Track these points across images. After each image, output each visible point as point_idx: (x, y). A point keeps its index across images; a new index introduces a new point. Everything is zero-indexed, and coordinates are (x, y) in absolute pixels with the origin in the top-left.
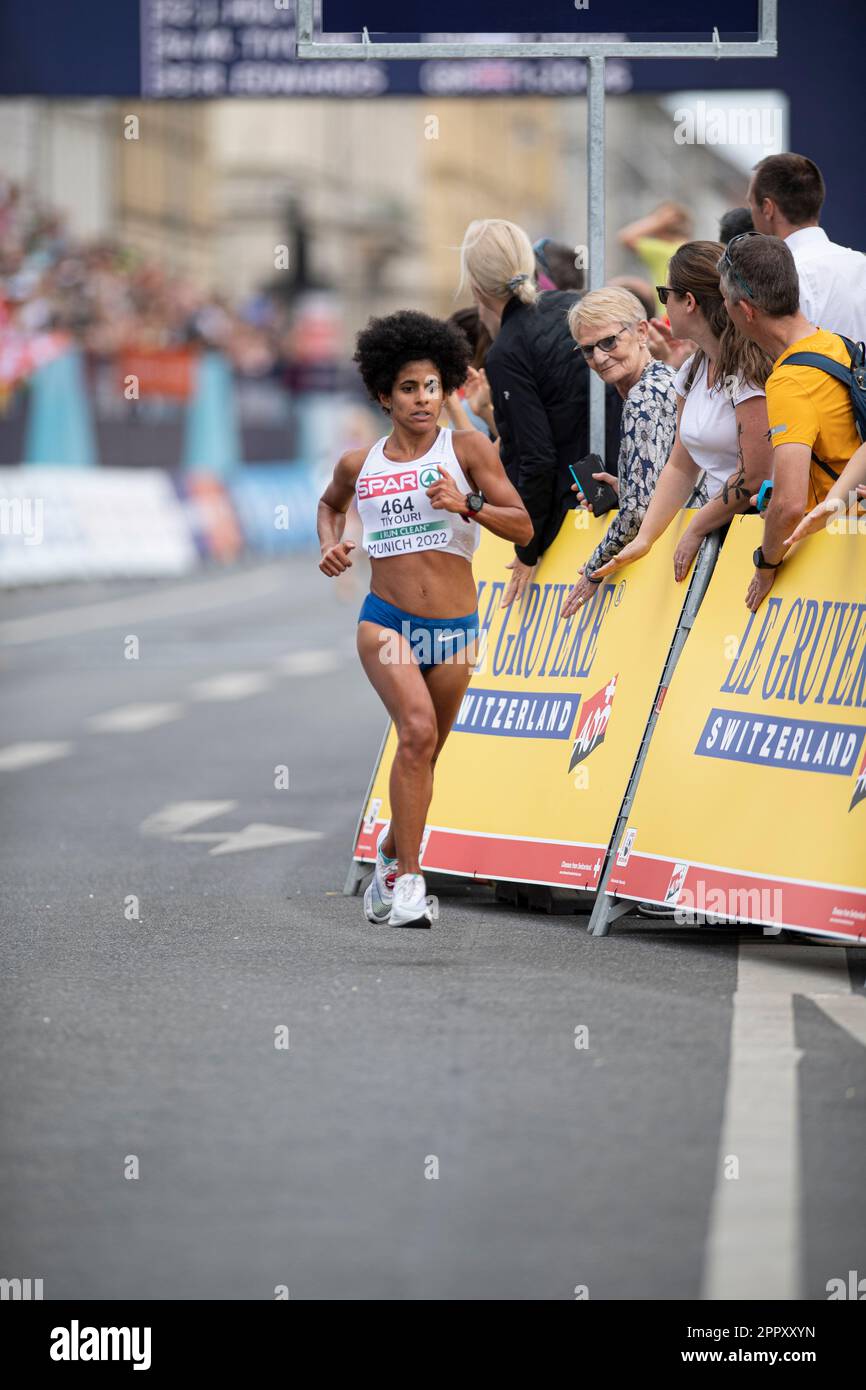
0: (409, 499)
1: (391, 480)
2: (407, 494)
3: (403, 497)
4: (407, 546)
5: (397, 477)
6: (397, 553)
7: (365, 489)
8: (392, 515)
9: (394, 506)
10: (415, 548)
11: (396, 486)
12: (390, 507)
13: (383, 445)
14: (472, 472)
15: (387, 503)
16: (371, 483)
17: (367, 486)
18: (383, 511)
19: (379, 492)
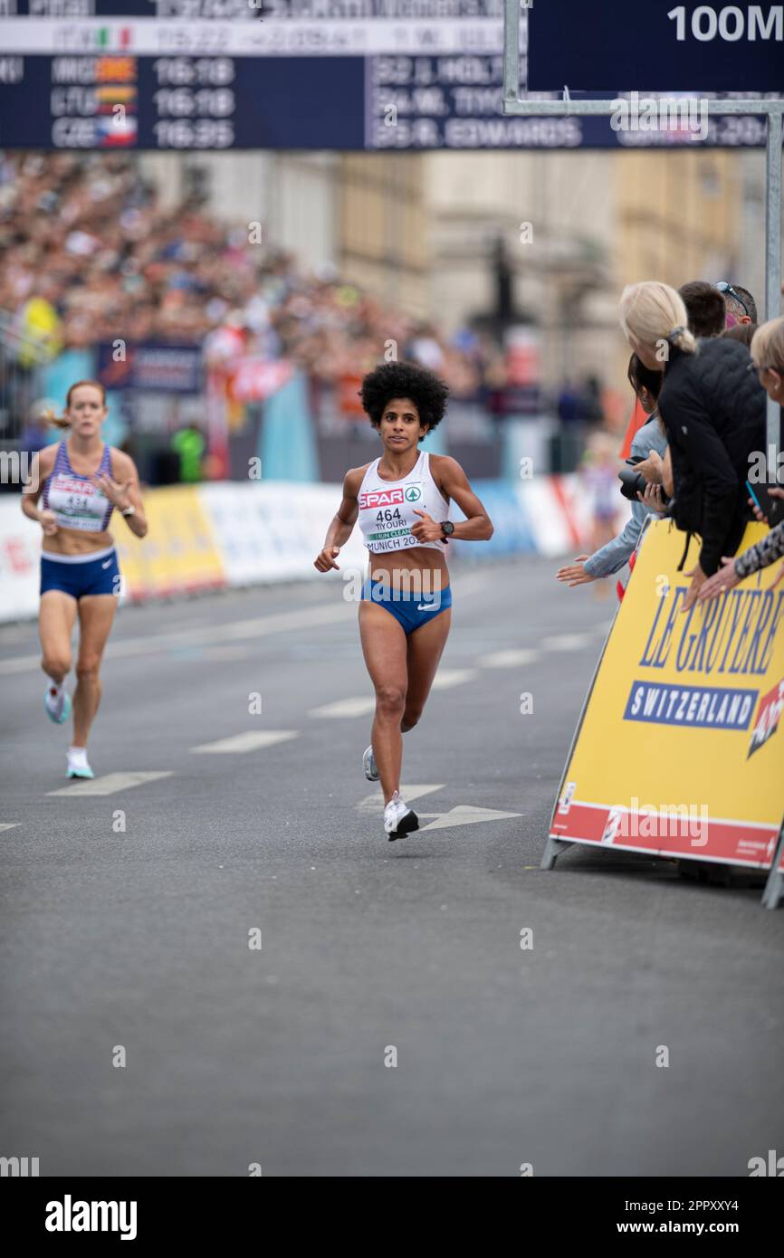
0: (397, 510)
1: (384, 495)
2: (396, 506)
3: (392, 508)
4: (397, 545)
5: (388, 494)
6: (389, 550)
7: (364, 502)
8: (385, 522)
9: (386, 516)
10: (403, 547)
11: (387, 500)
12: (383, 516)
13: (377, 465)
14: (445, 487)
15: (380, 513)
16: (369, 497)
17: (366, 500)
18: (378, 519)
19: (374, 505)
